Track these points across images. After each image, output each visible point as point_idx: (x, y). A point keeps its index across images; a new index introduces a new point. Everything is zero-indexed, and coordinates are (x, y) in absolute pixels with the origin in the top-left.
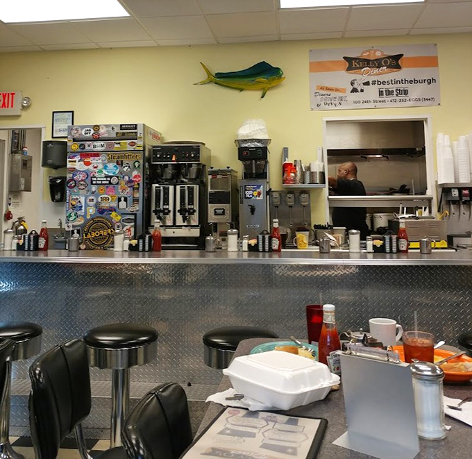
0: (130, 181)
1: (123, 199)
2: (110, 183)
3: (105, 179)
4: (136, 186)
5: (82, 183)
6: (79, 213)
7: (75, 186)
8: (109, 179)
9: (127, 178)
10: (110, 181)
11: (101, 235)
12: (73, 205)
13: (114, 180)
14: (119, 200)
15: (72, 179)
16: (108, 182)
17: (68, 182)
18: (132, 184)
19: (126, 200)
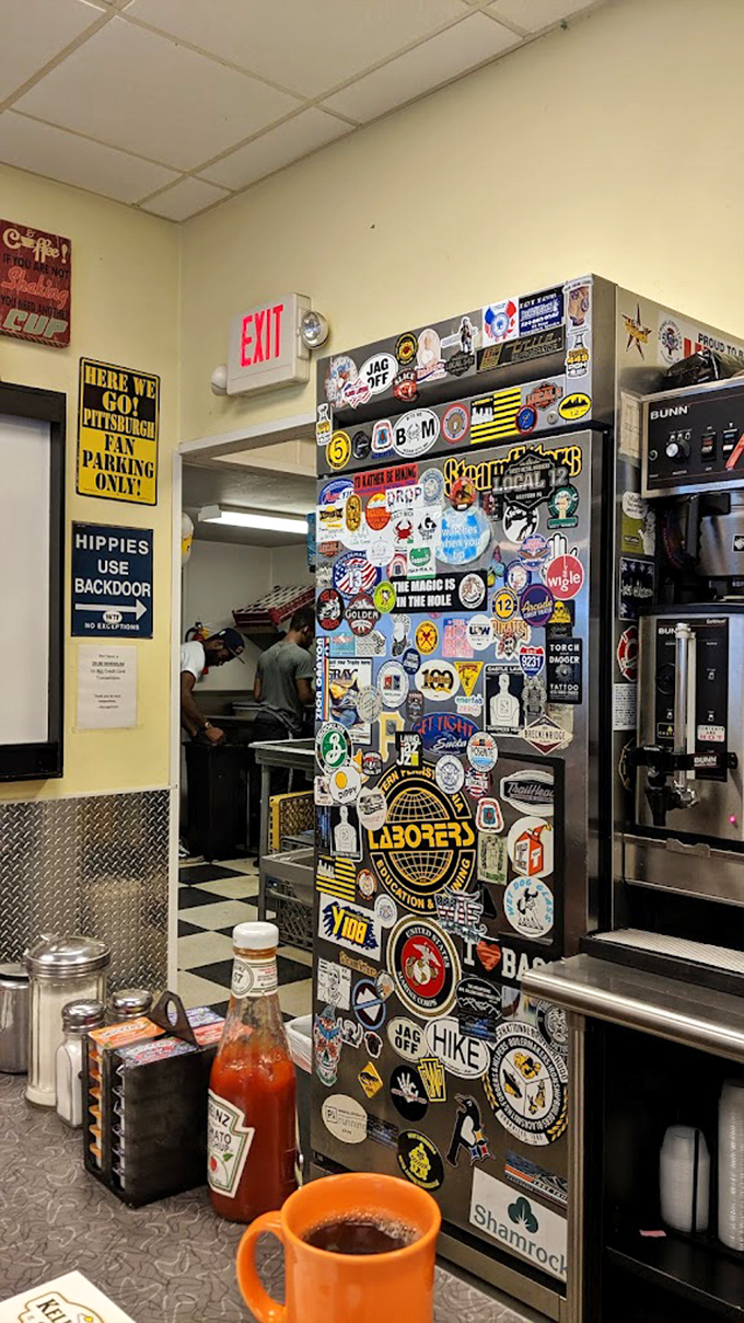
0: (534, 593)
1: (504, 681)
2: (457, 606)
3: (437, 585)
4: (561, 617)
5: (362, 604)
6: (354, 732)
7: (340, 619)
8: (450, 584)
9: (519, 576)
10: (455, 593)
11: (425, 845)
12: (336, 701)
13: (471, 591)
14: (492, 687)
15: (332, 592)
16: (446, 601)
17: (322, 604)
18: (544, 608)
19: (516, 687)
